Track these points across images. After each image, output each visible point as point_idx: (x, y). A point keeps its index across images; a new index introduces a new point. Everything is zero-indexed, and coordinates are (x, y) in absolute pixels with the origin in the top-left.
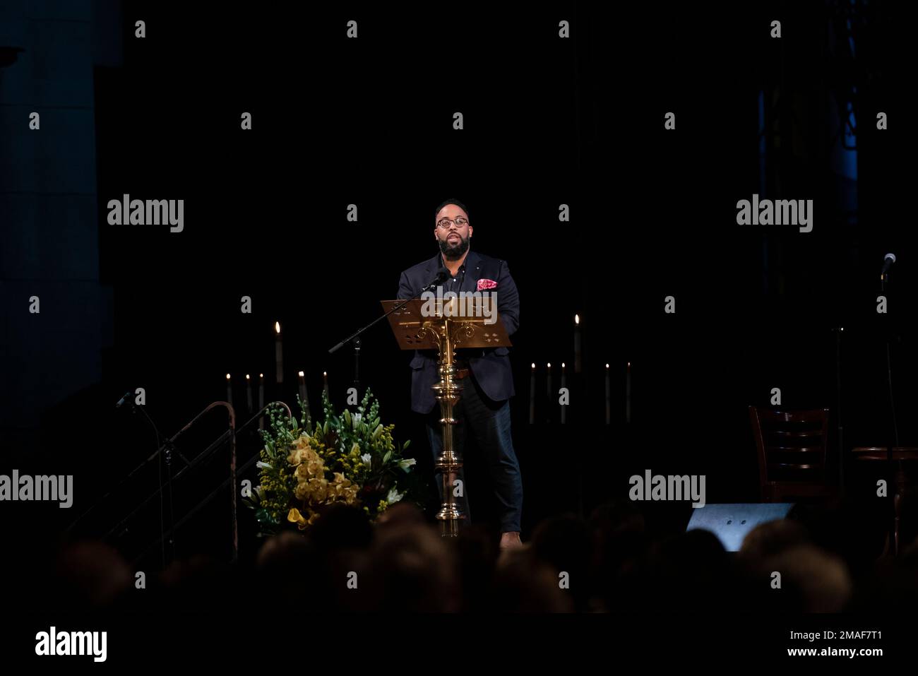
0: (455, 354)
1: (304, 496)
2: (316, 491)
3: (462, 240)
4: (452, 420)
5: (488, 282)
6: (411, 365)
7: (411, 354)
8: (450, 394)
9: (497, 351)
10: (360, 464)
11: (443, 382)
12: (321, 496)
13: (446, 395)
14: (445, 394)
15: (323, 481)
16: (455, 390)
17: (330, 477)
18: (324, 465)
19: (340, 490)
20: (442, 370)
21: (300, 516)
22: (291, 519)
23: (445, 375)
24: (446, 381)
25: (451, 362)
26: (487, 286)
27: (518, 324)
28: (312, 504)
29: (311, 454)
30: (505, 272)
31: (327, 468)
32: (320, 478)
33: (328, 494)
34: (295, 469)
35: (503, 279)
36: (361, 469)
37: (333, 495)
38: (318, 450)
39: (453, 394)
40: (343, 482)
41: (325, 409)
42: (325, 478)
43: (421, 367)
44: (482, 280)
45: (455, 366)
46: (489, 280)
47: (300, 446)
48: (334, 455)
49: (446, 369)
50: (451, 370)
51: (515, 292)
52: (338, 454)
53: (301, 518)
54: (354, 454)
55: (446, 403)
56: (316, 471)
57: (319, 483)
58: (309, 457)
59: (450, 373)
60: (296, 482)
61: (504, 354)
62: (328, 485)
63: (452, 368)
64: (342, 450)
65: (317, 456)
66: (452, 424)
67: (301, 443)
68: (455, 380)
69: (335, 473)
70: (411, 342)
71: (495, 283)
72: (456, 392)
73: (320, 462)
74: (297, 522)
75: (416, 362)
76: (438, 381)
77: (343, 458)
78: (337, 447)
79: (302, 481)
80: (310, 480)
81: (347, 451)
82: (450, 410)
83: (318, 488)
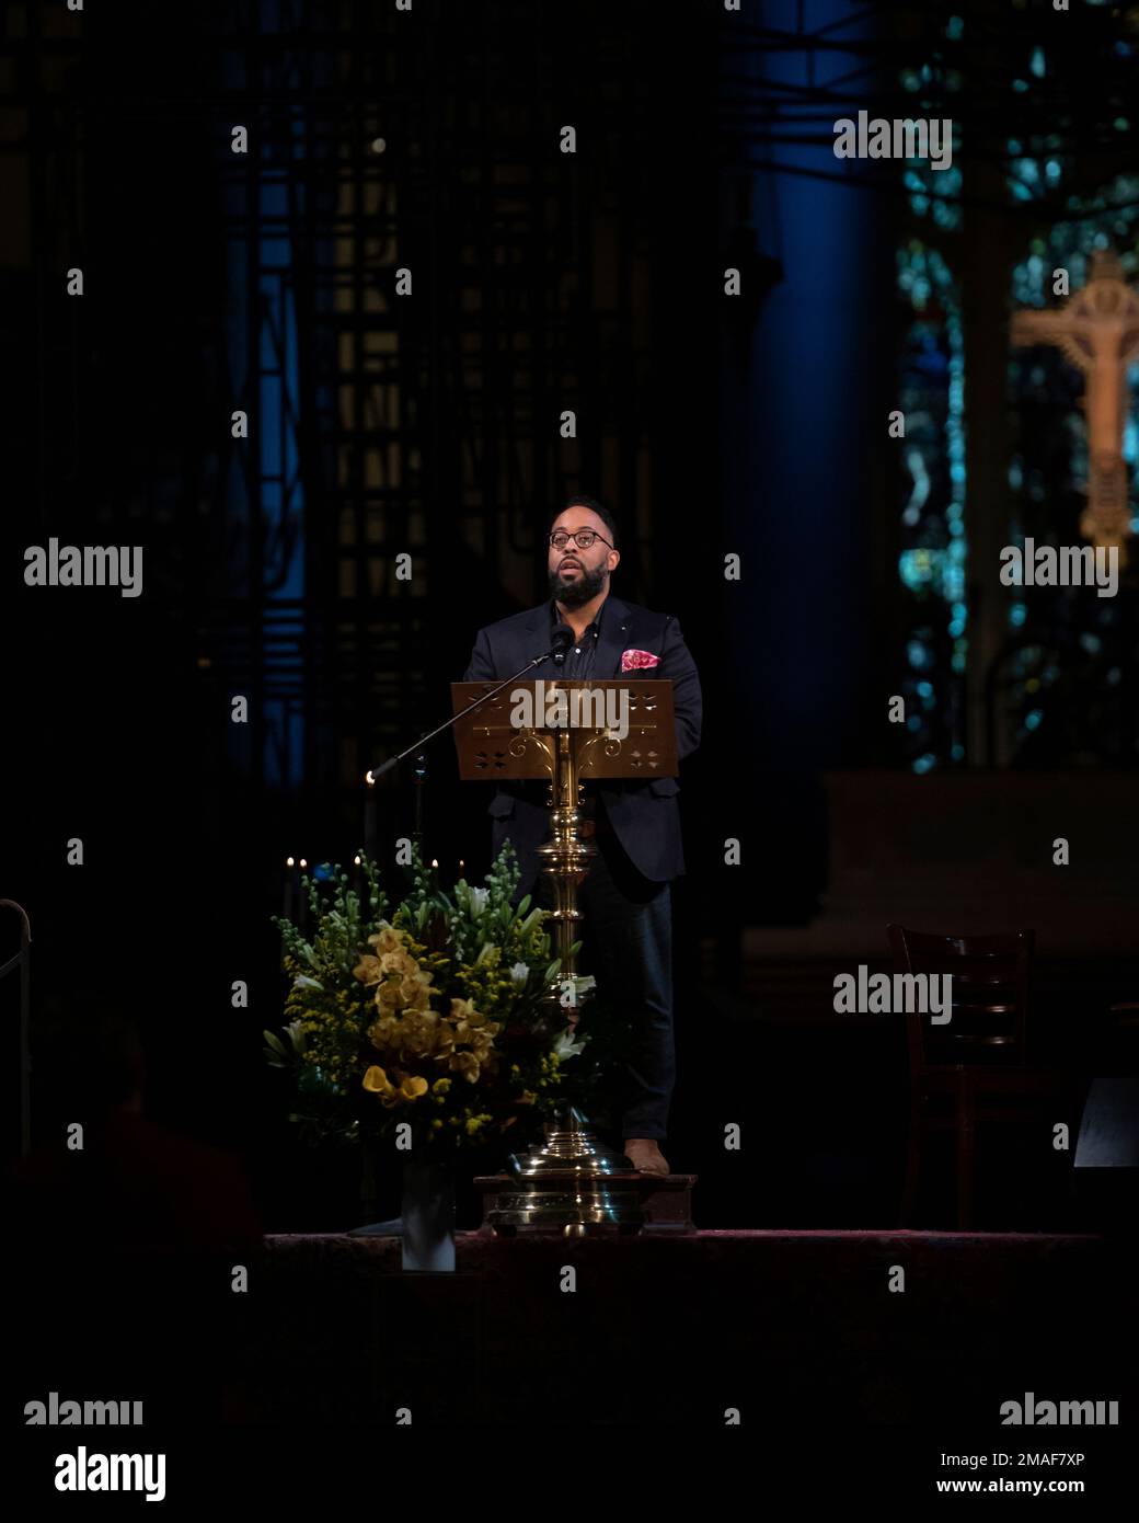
0: (581, 788)
1: (386, 1043)
2: (413, 1033)
3: (585, 573)
4: (575, 913)
5: (641, 655)
6: (490, 810)
7: (490, 788)
8: (572, 863)
9: (655, 785)
10: (503, 983)
11: (558, 839)
12: (420, 1043)
13: (565, 864)
14: (563, 861)
15: (429, 1015)
16: (582, 856)
17: (442, 1006)
18: (432, 985)
19: (465, 1031)
20: (556, 818)
21: (386, 1082)
22: (369, 1085)
23: (563, 826)
24: (563, 838)
25: (574, 804)
26: (641, 663)
27: (698, 737)
28: (405, 1057)
29: (406, 963)
30: (675, 638)
31: (436, 991)
32: (421, 1007)
33: (439, 1038)
34: (373, 990)
35: (674, 649)
36: (503, 992)
37: (450, 1041)
38: (415, 956)
39: (578, 864)
40: (468, 1017)
41: (418, 879)
42: (432, 1009)
43: (508, 813)
44: (631, 652)
45: (581, 810)
46: (644, 652)
47: (381, 945)
48: (445, 965)
49: (563, 816)
50: (575, 818)
51: (694, 676)
52: (455, 966)
53: (388, 1085)
54: (487, 963)
55: (564, 880)
56: (415, 995)
57: (419, 1017)
58: (403, 969)
59: (573, 824)
60: (373, 1016)
61: (671, 795)
62: (438, 1023)
63: (577, 814)
64: (459, 957)
65: (417, 968)
66: (574, 920)
67: (384, 941)
68: (581, 839)
69: (453, 1000)
70: (484, 765)
71: (656, 657)
72: (584, 861)
73: (422, 978)
74: (381, 1093)
75: (501, 805)
76: (548, 838)
77: (465, 971)
78: (449, 951)
79: (387, 1015)
80: (404, 1012)
81: (470, 959)
82: (571, 895)
83: (419, 1028)
